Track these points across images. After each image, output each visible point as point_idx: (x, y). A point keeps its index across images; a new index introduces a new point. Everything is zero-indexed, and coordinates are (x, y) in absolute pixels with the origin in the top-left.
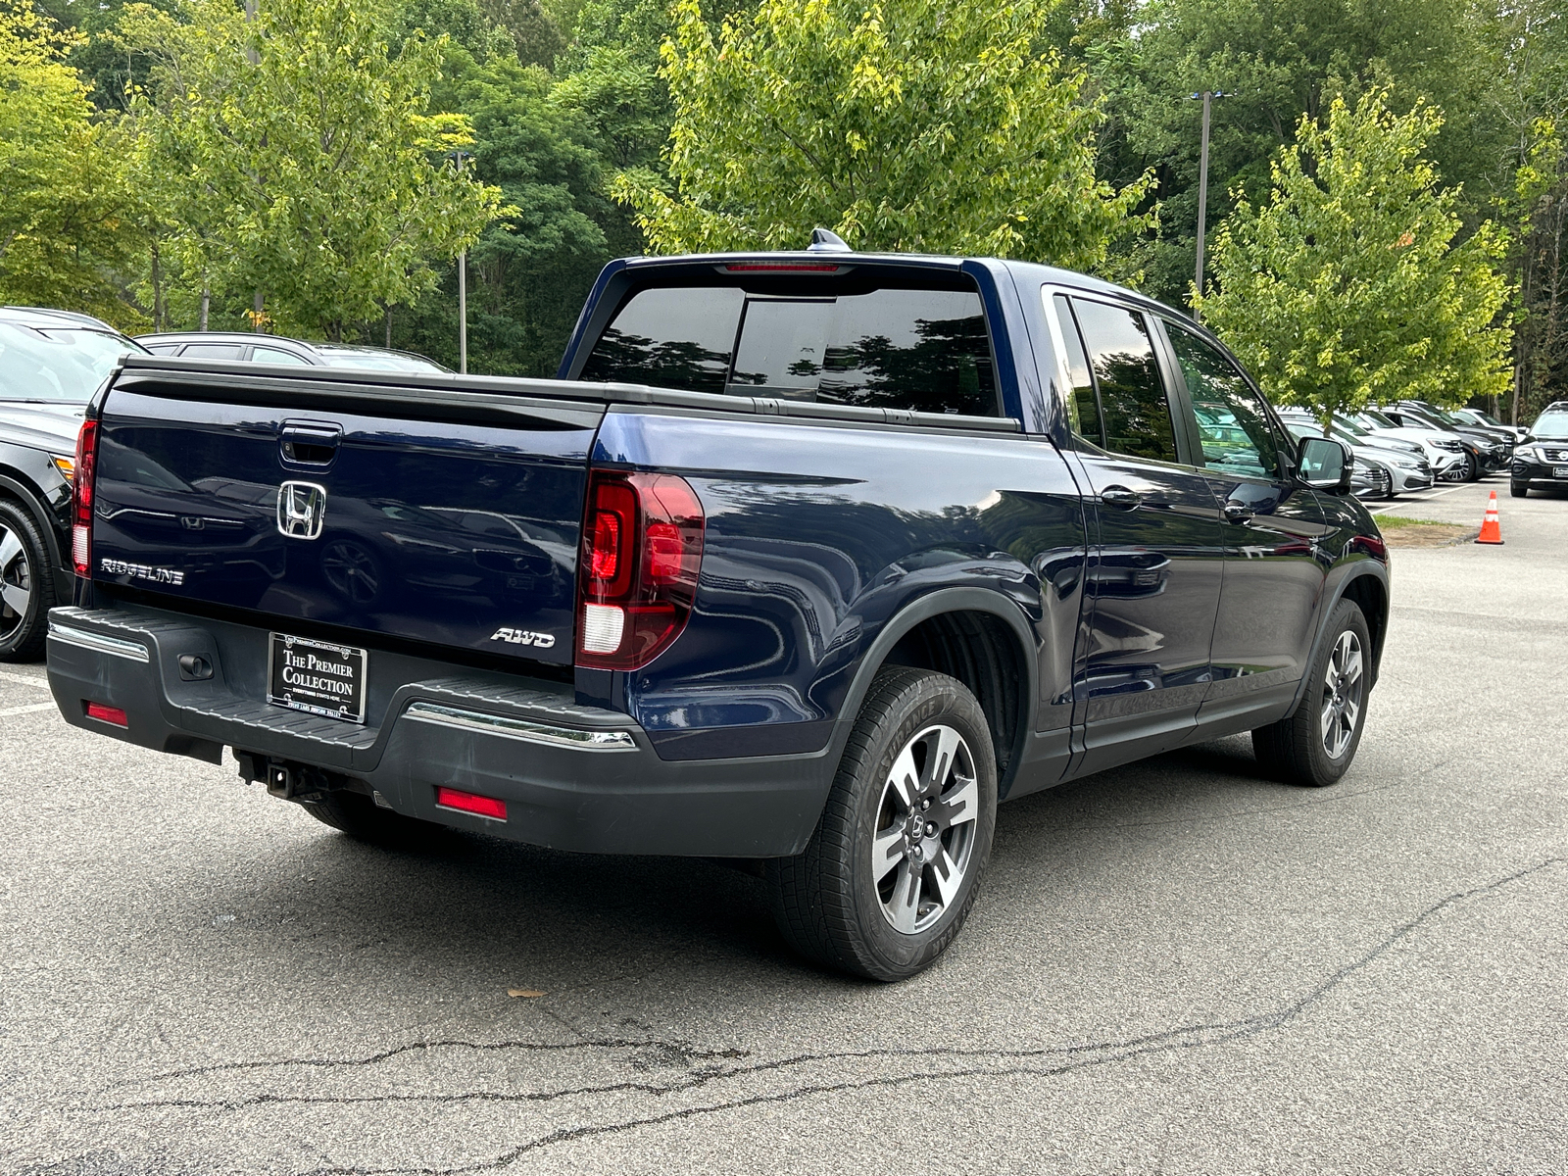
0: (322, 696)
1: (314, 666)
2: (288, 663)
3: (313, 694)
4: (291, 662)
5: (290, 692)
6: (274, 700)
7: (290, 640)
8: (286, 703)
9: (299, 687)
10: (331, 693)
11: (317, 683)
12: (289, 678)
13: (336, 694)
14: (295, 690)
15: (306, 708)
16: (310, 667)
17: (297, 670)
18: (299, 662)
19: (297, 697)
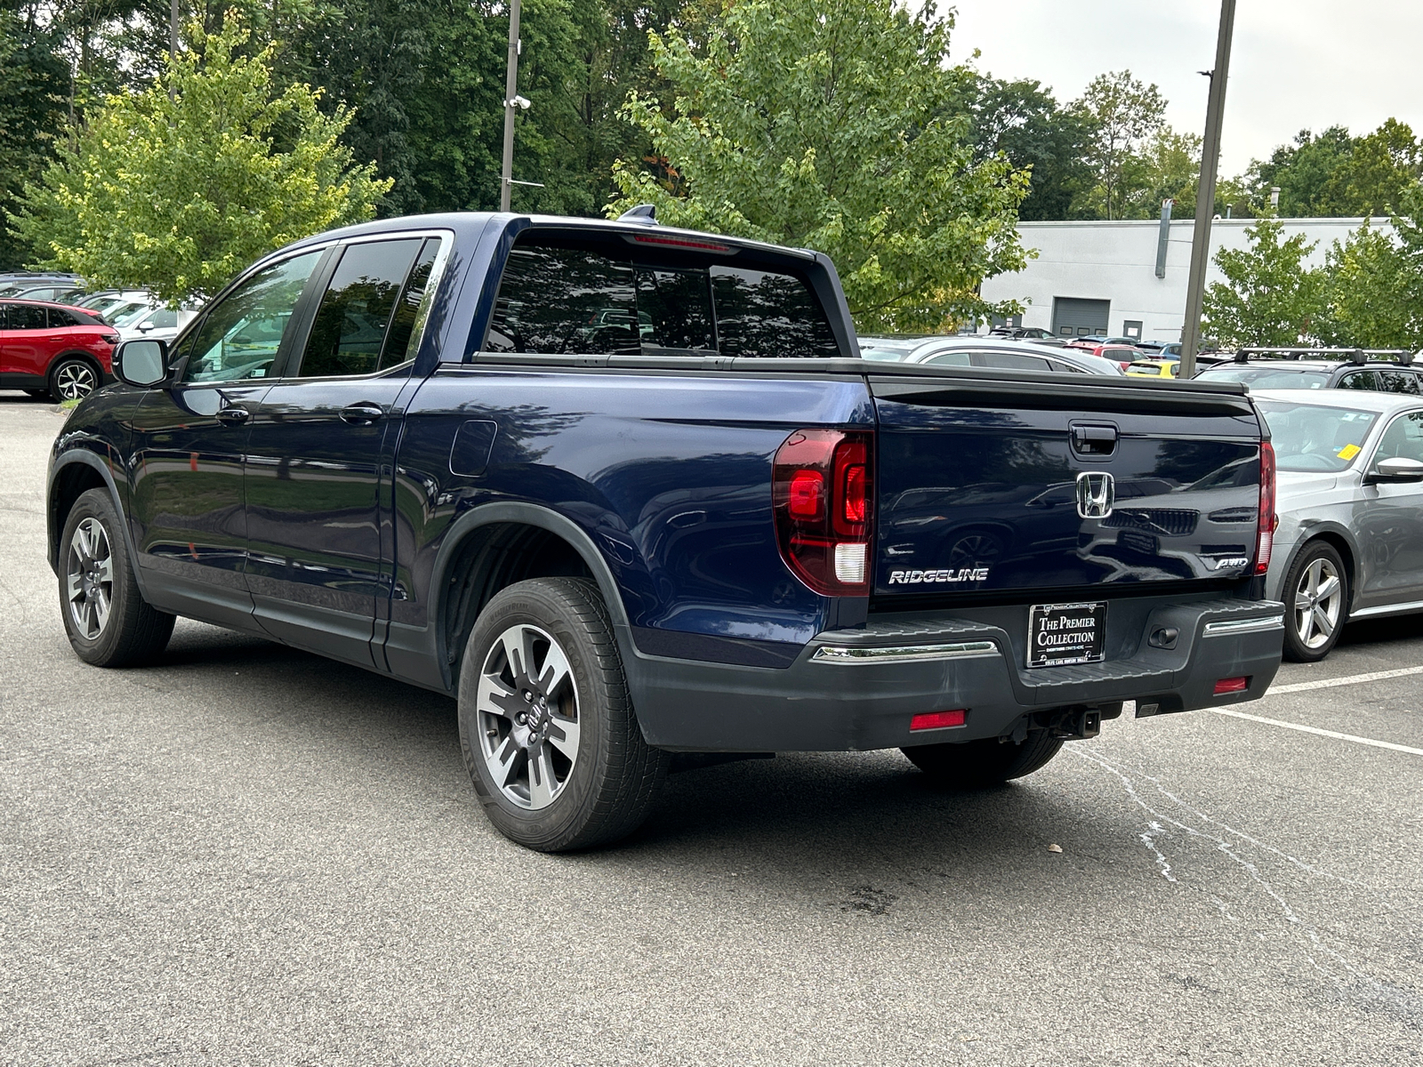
0: (1070, 648)
1: (1065, 625)
2: (1043, 629)
3: (1063, 649)
4: (1046, 627)
5: (1046, 653)
6: (1034, 664)
7: (1047, 609)
8: (1044, 663)
9: (1053, 646)
10: (1078, 644)
11: (1066, 638)
12: (1043, 641)
13: (1081, 643)
14: (1048, 650)
15: (1060, 662)
16: (1061, 627)
17: (1050, 632)
18: (1053, 625)
19: (1051, 656)
